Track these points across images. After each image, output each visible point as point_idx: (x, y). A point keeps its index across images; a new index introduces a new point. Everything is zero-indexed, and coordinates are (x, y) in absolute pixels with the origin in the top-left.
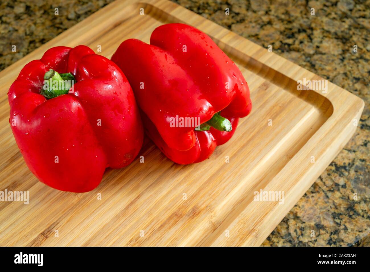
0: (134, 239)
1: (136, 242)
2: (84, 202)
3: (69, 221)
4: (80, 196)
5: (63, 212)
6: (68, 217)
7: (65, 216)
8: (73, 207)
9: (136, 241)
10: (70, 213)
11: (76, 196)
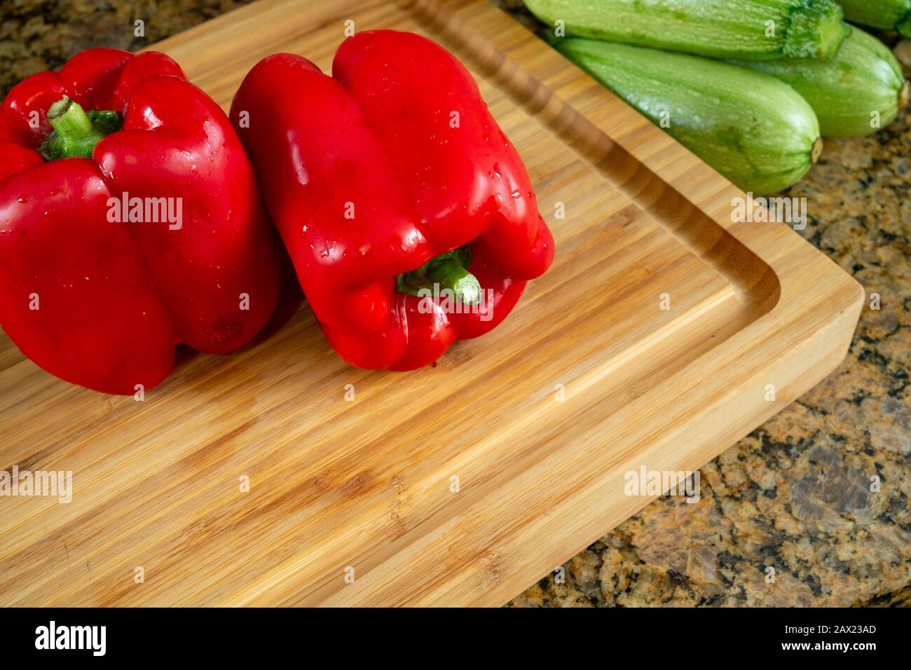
0: (203, 522)
1: (206, 528)
2: (120, 418)
3: (72, 454)
4: (115, 403)
5: (67, 431)
6: (73, 446)
7: (67, 441)
8: (92, 424)
9: (207, 526)
10: (81, 435)
11: (107, 401)
